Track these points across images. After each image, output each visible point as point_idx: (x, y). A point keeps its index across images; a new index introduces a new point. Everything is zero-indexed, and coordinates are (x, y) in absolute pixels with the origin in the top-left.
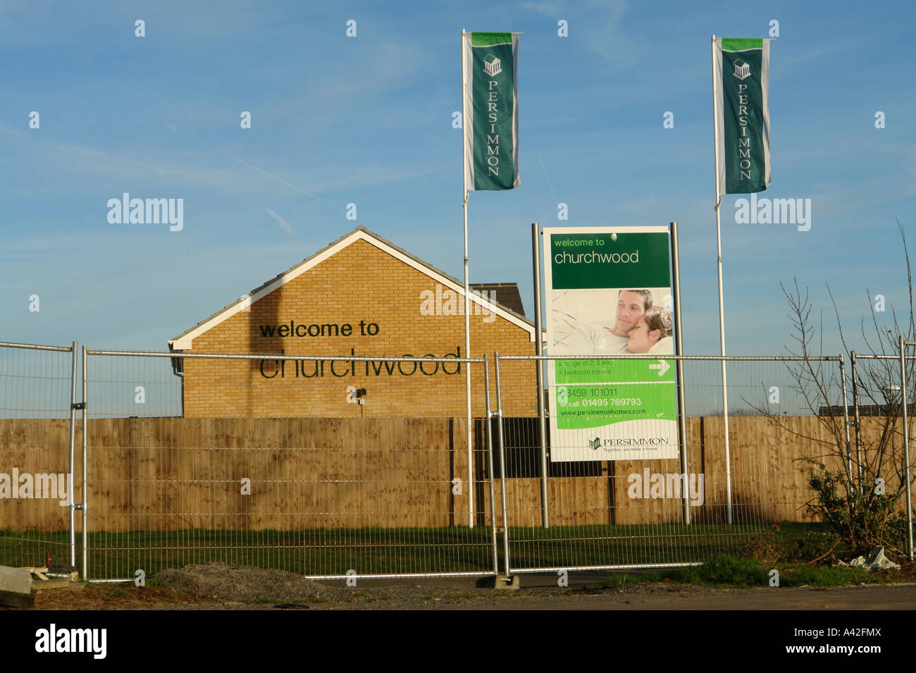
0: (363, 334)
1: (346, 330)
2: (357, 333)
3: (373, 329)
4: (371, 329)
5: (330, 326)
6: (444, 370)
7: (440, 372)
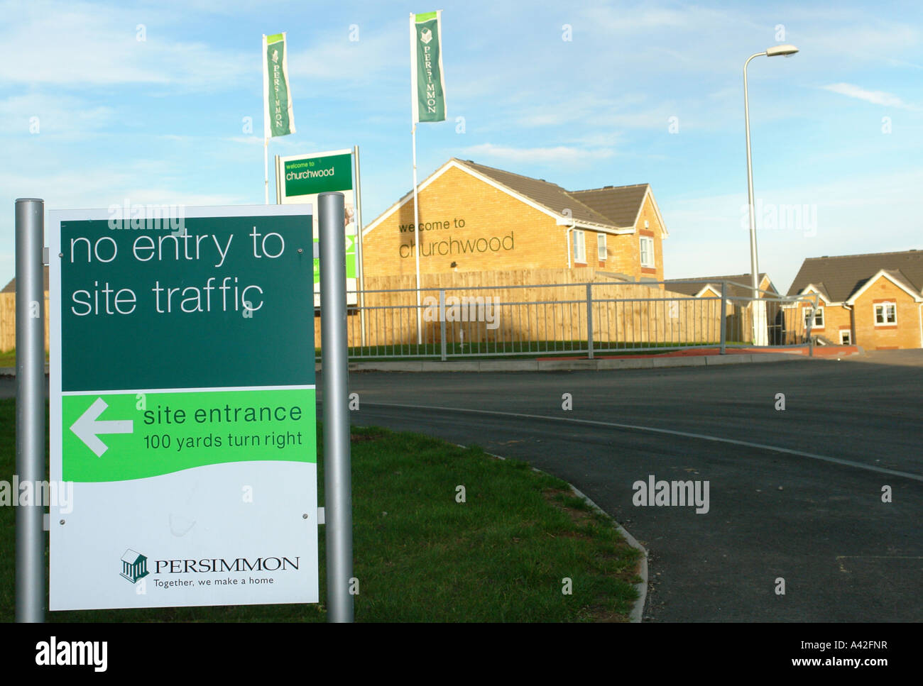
0: (456, 227)
1: (447, 224)
2: (452, 227)
3: (462, 223)
4: (460, 223)
5: (437, 223)
6: (504, 247)
7: (502, 248)
